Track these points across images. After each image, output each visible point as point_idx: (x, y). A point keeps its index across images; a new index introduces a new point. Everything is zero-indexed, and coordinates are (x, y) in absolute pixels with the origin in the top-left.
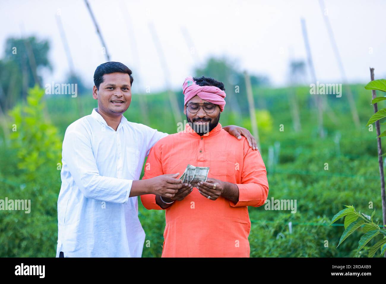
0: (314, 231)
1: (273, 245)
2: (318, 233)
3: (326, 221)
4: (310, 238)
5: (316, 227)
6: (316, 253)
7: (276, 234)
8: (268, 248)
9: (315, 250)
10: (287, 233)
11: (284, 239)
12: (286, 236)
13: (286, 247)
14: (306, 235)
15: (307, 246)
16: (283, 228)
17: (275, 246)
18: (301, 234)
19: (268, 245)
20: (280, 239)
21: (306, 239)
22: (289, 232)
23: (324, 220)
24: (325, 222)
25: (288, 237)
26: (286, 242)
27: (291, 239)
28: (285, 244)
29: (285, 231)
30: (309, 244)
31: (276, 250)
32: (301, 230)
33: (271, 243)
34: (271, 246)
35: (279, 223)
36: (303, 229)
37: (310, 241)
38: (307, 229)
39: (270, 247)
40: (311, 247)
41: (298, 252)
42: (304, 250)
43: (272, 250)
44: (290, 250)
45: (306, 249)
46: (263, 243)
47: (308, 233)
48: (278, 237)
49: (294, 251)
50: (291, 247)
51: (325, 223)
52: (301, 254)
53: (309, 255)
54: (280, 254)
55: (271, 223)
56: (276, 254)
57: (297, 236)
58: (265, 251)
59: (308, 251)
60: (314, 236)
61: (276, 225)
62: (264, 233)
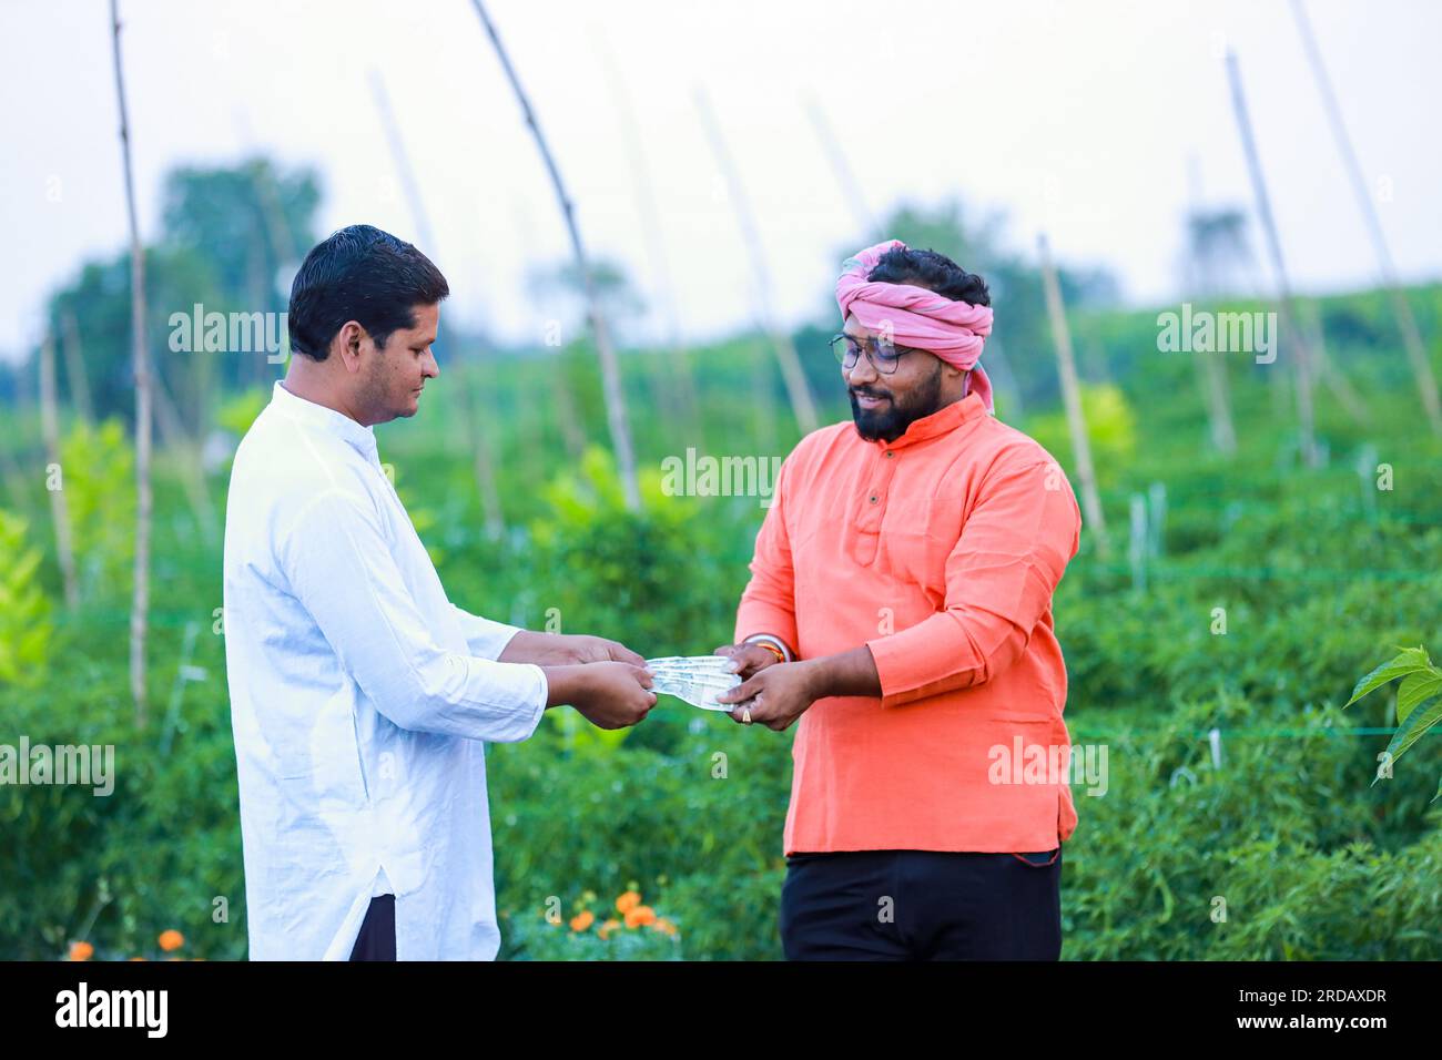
0: (1293, 756)
1: (1161, 809)
2: (1308, 764)
3: (1334, 720)
4: (1285, 777)
5: (1301, 741)
6: (1306, 829)
7: (1166, 771)
8: (1142, 819)
9: (1302, 818)
10: (1203, 765)
11: (1195, 788)
12: (1200, 780)
13: (1205, 811)
14: (1271, 772)
15: (1275, 808)
16: (1192, 751)
17: (1169, 811)
18: (1251, 769)
19: (1145, 808)
20: (1183, 788)
21: (1268, 787)
22: (1211, 761)
23: (1326, 718)
24: (1328, 724)
25: (1208, 778)
26: (1199, 796)
27: (1221, 784)
28: (1202, 804)
29: (1196, 759)
30: (1279, 799)
31: (1173, 824)
32: (1250, 755)
33: (1154, 801)
34: (1154, 812)
35: (1174, 734)
36: (1259, 750)
37: (1284, 788)
38: (1271, 750)
39: (1149, 813)
40: (1287, 810)
41: (1244, 828)
42: (1265, 819)
43: (1158, 825)
44: (1216, 825)
45: (1271, 816)
46: (1127, 804)
47: (1275, 765)
48: (1174, 782)
49: (1229, 825)
50: (1219, 813)
51: (1332, 727)
52: (1255, 835)
53: (1282, 835)
54: (1186, 837)
55: (1151, 736)
56: (1172, 836)
57: (1239, 774)
58: (1136, 828)
59: (1279, 823)
60: (1297, 774)
61: (1166, 739)
62: (1129, 768)
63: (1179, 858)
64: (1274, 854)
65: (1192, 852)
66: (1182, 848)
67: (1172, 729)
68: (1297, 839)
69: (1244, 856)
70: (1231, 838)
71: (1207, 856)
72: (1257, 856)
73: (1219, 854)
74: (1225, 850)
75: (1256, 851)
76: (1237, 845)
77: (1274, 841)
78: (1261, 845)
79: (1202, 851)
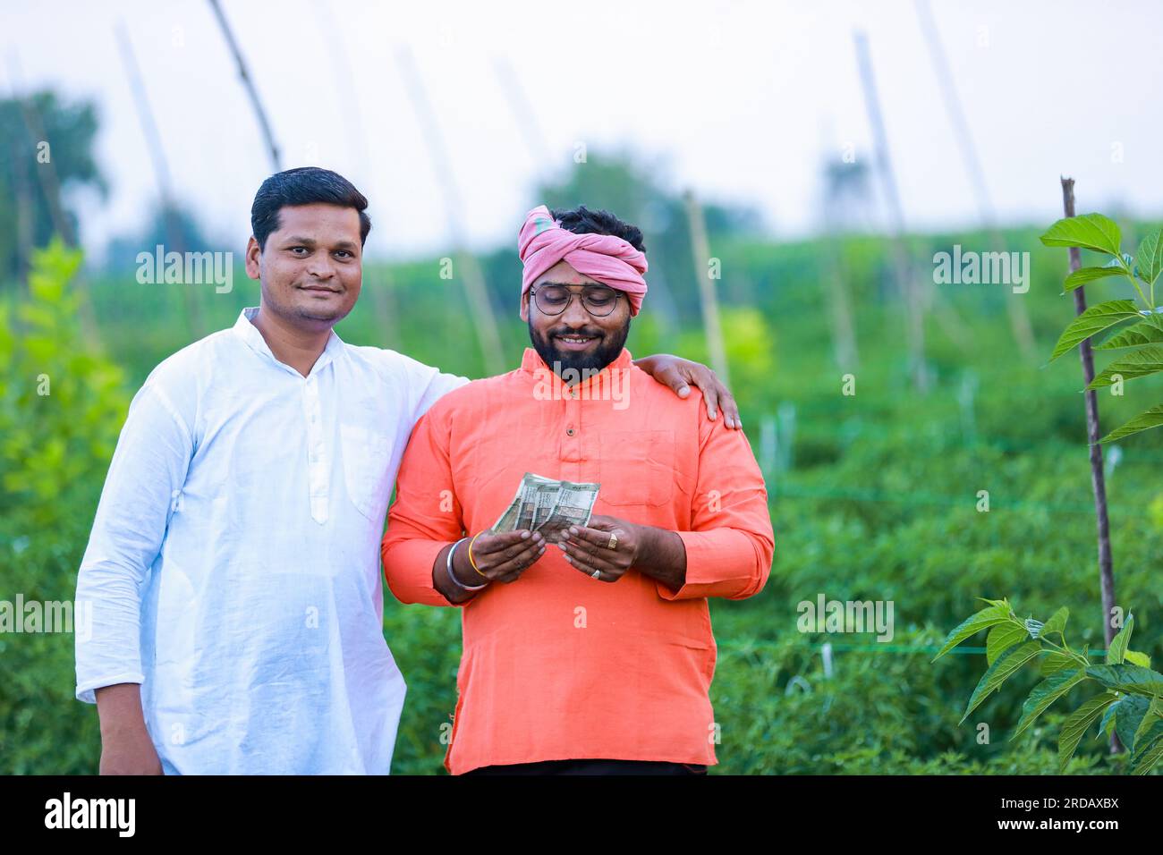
0: (898, 668)
1: (777, 714)
2: (909, 676)
3: (934, 639)
4: (888, 689)
5: (905, 656)
6: (905, 736)
7: (784, 679)
8: (760, 722)
9: (903, 726)
10: (816, 676)
11: (808, 696)
12: (813, 687)
13: (815, 717)
14: (876, 683)
15: (877, 715)
16: (806, 663)
17: (784, 716)
18: (859, 680)
19: (761, 712)
20: (797, 696)
21: (873, 695)
22: (823, 673)
23: (927, 637)
24: (930, 641)
25: (820, 688)
26: (814, 703)
27: (831, 693)
28: (813, 711)
29: (810, 670)
30: (883, 708)
31: (786, 729)
32: (858, 667)
33: (770, 706)
34: (771, 716)
35: (792, 647)
36: (866, 664)
37: (888, 699)
38: (878, 663)
39: (766, 718)
40: (888, 718)
41: (850, 734)
42: (869, 726)
43: (773, 729)
44: (826, 728)
45: (875, 723)
46: (746, 708)
47: (879, 677)
48: (790, 690)
49: (839, 730)
50: (829, 718)
51: (933, 645)
52: (860, 741)
53: (884, 741)
54: (797, 740)
55: (770, 647)
56: (785, 740)
57: (848, 684)
58: (753, 732)
59: (882, 731)
60: (898, 686)
61: (784, 652)
62: (749, 677)
63: (791, 761)
64: (876, 760)
65: (803, 756)
66: (794, 751)
67: (789, 643)
68: (897, 746)
69: (850, 760)
70: (838, 743)
71: (817, 758)
72: (862, 761)
73: (827, 758)
74: (833, 754)
75: (861, 756)
76: (843, 749)
77: (877, 748)
78: (865, 752)
79: (812, 753)
